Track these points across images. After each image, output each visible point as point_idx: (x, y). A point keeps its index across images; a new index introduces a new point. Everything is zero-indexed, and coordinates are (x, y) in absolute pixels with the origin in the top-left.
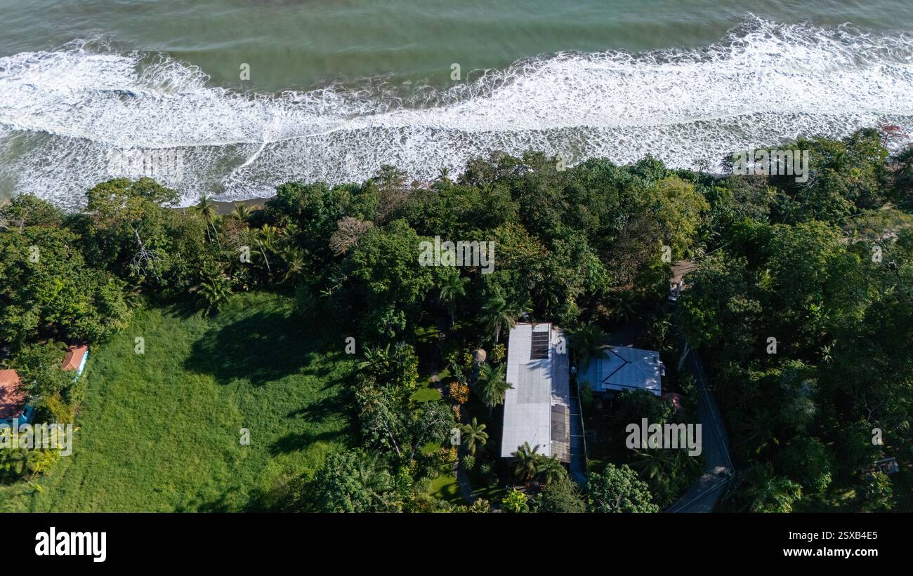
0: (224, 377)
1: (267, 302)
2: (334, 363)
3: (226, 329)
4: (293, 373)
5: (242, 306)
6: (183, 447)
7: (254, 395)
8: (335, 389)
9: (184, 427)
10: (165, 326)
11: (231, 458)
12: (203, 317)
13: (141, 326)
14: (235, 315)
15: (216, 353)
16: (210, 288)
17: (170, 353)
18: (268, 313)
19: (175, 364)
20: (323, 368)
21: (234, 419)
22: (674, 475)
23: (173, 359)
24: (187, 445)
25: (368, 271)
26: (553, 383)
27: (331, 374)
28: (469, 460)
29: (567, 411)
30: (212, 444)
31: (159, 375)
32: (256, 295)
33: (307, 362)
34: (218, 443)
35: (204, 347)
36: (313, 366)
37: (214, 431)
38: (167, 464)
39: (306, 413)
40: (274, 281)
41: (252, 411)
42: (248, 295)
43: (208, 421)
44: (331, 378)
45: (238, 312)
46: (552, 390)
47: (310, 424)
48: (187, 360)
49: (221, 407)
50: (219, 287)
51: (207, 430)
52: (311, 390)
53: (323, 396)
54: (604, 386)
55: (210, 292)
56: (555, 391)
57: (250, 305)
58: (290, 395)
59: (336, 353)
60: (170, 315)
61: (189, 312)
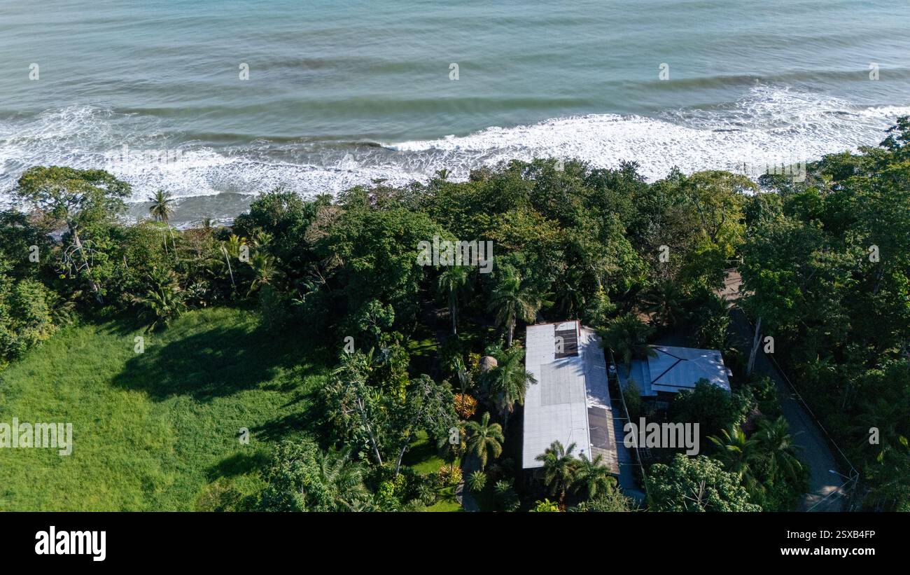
0: (159, 393)
1: (226, 318)
2: (303, 378)
3: (173, 345)
4: (249, 389)
5: (196, 321)
6: (88, 473)
7: (195, 413)
8: (301, 405)
9: (95, 450)
10: (97, 343)
11: (152, 485)
12: (146, 333)
13: (66, 345)
14: (187, 331)
15: (154, 369)
16: (158, 297)
17: (97, 370)
18: (226, 328)
19: (100, 382)
20: (287, 384)
21: (164, 440)
22: (770, 482)
23: (98, 376)
24: (93, 470)
25: (347, 246)
26: (587, 382)
27: (297, 389)
28: (479, 477)
29: (609, 415)
30: (127, 469)
31: (78, 393)
32: (214, 310)
33: (269, 377)
34: (135, 468)
35: (141, 364)
36: (276, 382)
37: (134, 454)
38: (62, 493)
39: (261, 432)
40: (238, 297)
41: (190, 430)
42: (205, 310)
43: (129, 443)
44: (297, 393)
45: (189, 328)
46: (587, 389)
47: (263, 444)
48: (116, 377)
49: (149, 425)
50: (169, 296)
51: (125, 452)
52: (270, 406)
53: (285, 413)
54: (654, 388)
55: (157, 302)
56: (590, 391)
57: (207, 321)
58: (242, 411)
59: (306, 366)
60: (106, 332)
61: (129, 329)
